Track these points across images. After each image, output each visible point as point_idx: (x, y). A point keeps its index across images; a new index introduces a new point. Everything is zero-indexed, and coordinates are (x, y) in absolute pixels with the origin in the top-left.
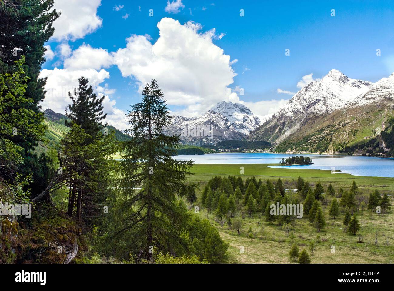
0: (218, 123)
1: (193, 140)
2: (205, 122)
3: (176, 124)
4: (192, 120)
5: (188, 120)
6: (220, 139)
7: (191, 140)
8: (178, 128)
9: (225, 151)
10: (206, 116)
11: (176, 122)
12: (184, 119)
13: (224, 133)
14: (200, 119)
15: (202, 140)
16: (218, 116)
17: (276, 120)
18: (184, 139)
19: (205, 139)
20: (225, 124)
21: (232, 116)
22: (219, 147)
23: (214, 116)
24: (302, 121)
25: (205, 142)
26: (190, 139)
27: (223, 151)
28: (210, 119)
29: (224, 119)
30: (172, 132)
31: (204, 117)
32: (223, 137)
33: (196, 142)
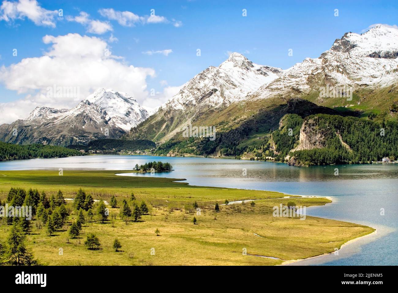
0: (94, 116)
1: (62, 138)
2: (77, 115)
3: (41, 117)
4: (61, 112)
5: (55, 112)
6: (95, 137)
7: (58, 138)
8: (42, 123)
9: (96, 153)
10: (79, 107)
11: (40, 115)
12: (51, 111)
13: (102, 129)
14: (71, 112)
15: (72, 138)
16: (93, 108)
17: (163, 114)
18: (49, 137)
19: (77, 137)
20: (103, 118)
21: (112, 107)
22: (90, 147)
23: (88, 108)
24: (194, 116)
25: (76, 140)
26: (57, 137)
27: (94, 153)
28: (84, 112)
29: (101, 112)
30: (35, 127)
31: (76, 109)
32: (100, 134)
33: (65, 140)
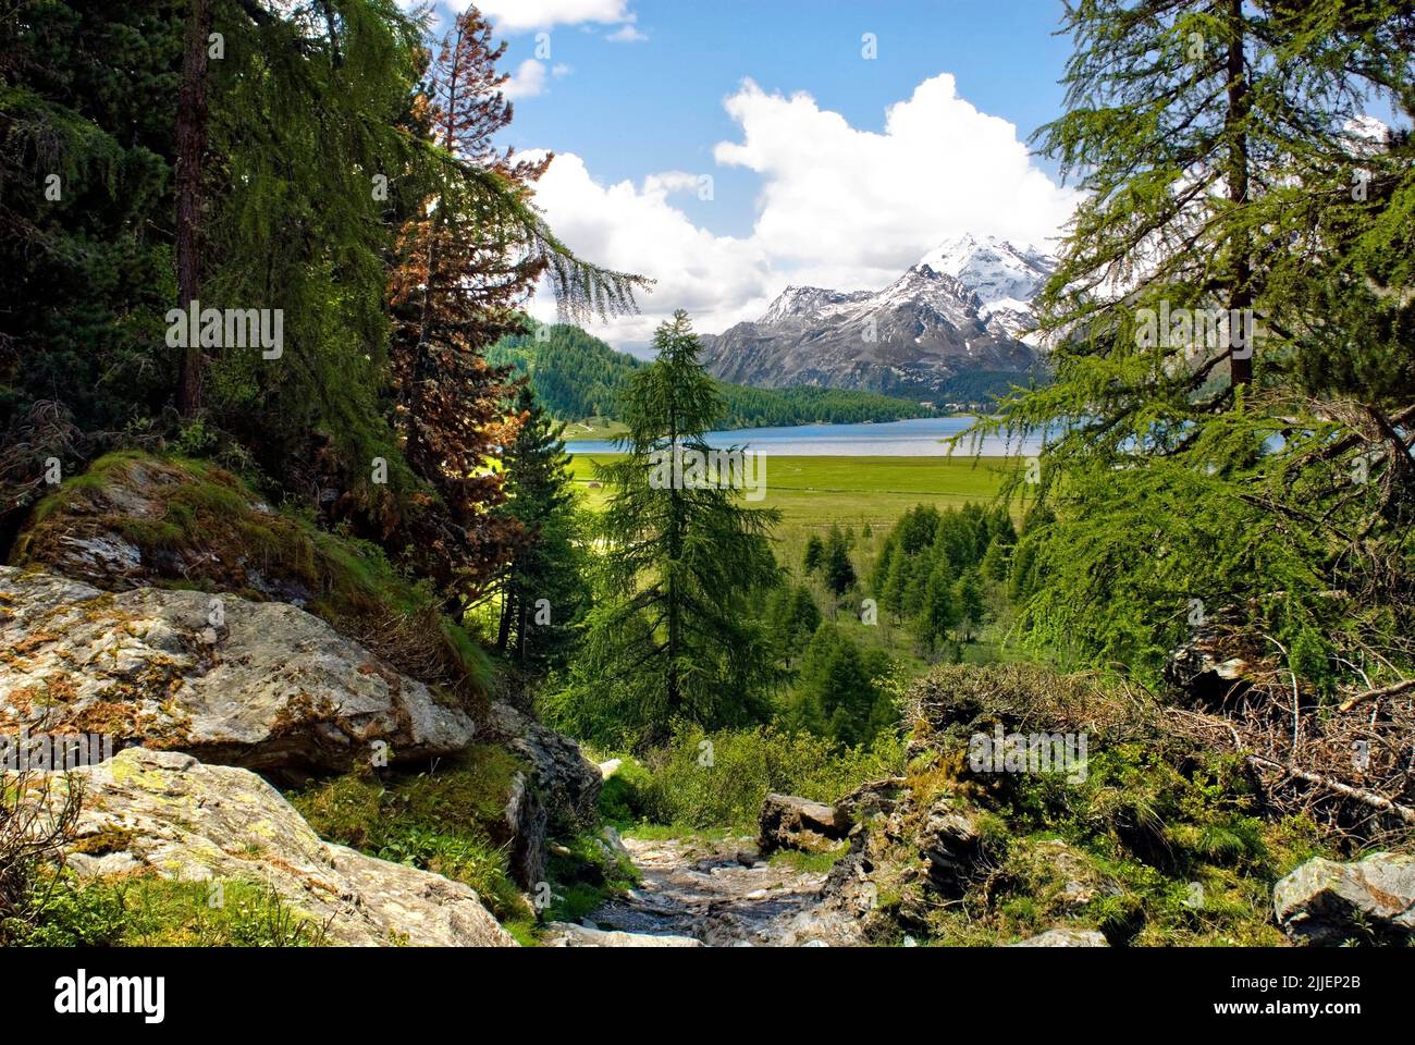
0: (946, 310)
1: (859, 371)
2: (901, 308)
3: (800, 315)
4: (853, 300)
5: (839, 300)
6: (951, 368)
7: (849, 371)
8: (803, 331)
9: (967, 410)
10: (903, 286)
11: (798, 310)
12: (826, 297)
13: (968, 345)
14: (883, 299)
15: (888, 371)
16: (944, 287)
18: (825, 368)
19: (900, 368)
20: (972, 313)
21: (993, 284)
22: (947, 396)
23: (930, 287)
25: (899, 376)
26: (846, 367)
27: (960, 411)
28: (918, 298)
29: (965, 297)
30: (785, 343)
31: (896, 290)
32: (963, 360)
33: (867, 378)
